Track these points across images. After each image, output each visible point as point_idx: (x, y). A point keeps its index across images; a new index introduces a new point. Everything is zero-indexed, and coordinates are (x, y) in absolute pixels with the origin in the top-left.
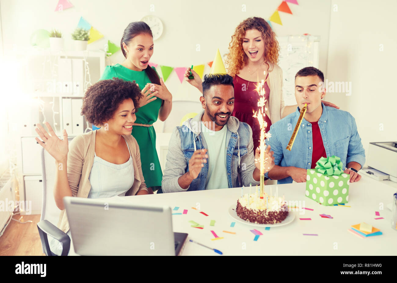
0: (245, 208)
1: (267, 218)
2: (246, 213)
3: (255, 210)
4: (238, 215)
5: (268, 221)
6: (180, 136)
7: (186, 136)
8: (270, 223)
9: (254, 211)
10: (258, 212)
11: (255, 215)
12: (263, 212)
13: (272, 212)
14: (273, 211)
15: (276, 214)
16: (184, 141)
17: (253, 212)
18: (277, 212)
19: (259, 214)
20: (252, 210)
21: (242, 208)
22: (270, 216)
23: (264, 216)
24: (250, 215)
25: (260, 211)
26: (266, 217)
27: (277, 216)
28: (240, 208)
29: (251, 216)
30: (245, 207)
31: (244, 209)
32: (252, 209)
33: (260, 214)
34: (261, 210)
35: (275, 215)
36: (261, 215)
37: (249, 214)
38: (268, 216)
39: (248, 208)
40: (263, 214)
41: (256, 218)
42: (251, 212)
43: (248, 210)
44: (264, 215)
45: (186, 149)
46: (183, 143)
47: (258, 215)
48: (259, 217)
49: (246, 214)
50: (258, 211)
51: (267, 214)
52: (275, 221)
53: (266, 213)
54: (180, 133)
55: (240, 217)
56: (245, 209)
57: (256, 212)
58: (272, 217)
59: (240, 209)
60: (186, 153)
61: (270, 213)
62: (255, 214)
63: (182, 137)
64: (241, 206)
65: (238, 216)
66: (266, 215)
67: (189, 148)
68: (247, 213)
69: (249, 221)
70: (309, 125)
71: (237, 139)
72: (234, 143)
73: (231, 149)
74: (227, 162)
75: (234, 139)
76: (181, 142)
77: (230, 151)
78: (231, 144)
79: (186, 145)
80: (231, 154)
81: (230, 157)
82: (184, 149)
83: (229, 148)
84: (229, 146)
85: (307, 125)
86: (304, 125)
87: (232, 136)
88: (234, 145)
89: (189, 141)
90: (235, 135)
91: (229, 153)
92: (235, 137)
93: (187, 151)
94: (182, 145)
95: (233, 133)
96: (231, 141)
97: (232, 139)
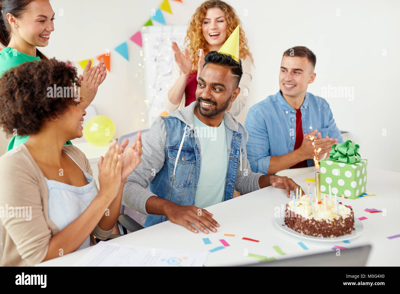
0: (313, 220)
2: (316, 226)
3: (329, 220)
5: (345, 231)
6: (166, 128)
7: (174, 128)
8: (347, 233)
9: (327, 222)
10: (333, 222)
11: (330, 227)
12: (339, 220)
14: (349, 216)
16: (170, 136)
17: (327, 224)
19: (335, 224)
22: (347, 225)
23: (341, 226)
24: (323, 228)
25: (335, 219)
26: (343, 226)
28: (302, 221)
31: (310, 222)
32: (324, 220)
33: (337, 223)
34: (337, 219)
35: (351, 222)
36: (338, 225)
37: (321, 227)
38: (345, 224)
39: (318, 218)
40: (339, 224)
41: (331, 231)
42: (324, 224)
43: (317, 222)
44: (341, 224)
45: (172, 146)
46: (168, 138)
47: (334, 226)
48: (335, 228)
50: (333, 221)
51: (344, 222)
52: (350, 229)
53: (342, 221)
54: (166, 124)
56: (312, 222)
57: (330, 223)
58: (349, 225)
62: (330, 225)
63: (169, 129)
65: (300, 232)
66: (343, 224)
67: (176, 145)
68: (318, 227)
69: (322, 237)
70: (293, 111)
71: (241, 139)
72: (238, 144)
73: (236, 152)
74: (229, 168)
75: (238, 139)
76: (167, 136)
77: (235, 155)
78: (235, 145)
79: (173, 141)
80: (237, 158)
81: (235, 162)
82: (170, 146)
83: (233, 151)
84: (233, 148)
85: (291, 112)
86: (287, 112)
87: (233, 135)
88: (239, 147)
89: (177, 135)
90: (238, 134)
91: (233, 157)
92: (239, 137)
93: (173, 149)
94: (168, 140)
95: (234, 132)
96: (234, 141)
97: (235, 139)
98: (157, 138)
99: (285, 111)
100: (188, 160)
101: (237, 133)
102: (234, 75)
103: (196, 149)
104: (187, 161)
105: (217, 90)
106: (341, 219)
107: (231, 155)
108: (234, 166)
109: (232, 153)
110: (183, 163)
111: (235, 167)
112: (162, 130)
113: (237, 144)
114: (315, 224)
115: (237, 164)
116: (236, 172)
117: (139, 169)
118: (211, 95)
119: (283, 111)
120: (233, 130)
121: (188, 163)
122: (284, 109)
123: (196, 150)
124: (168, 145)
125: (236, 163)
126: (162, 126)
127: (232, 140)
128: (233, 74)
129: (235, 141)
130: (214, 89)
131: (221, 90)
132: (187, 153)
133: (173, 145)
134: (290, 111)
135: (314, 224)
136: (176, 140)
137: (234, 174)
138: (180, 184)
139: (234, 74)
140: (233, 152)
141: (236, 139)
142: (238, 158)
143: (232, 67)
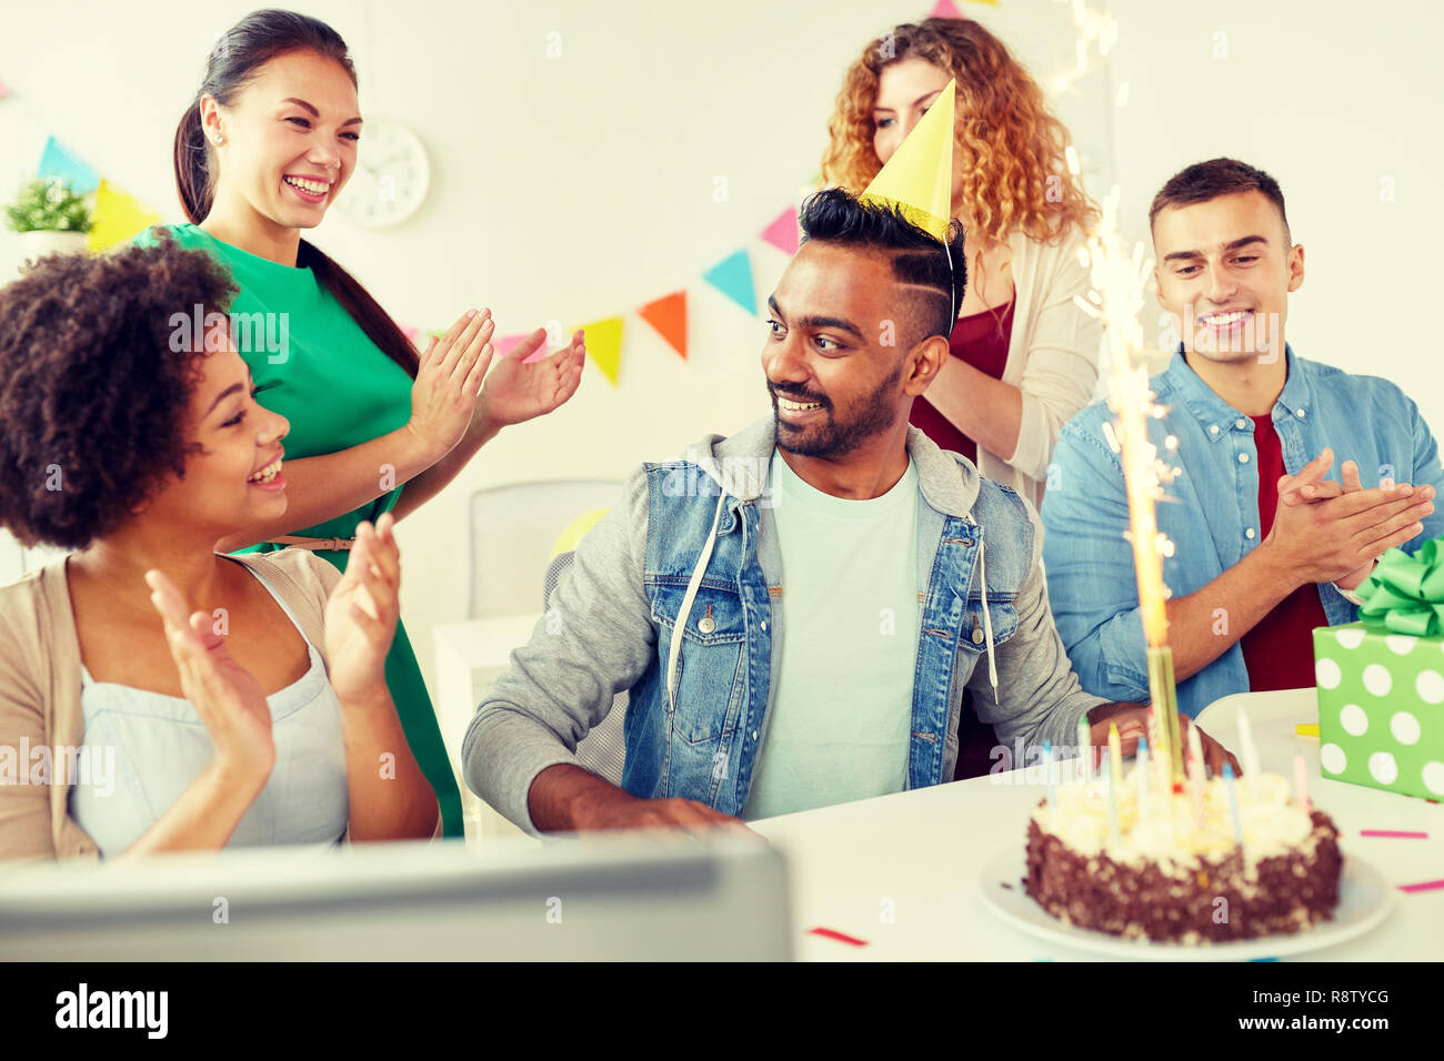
0: (1104, 859)
1: (1256, 899)
2: (1115, 888)
3: (1173, 862)
4: (1055, 908)
5: (1262, 920)
6: (650, 503)
7: (681, 505)
8: (1274, 931)
9: (1167, 870)
10: (1193, 873)
11: (1177, 892)
12: (1222, 865)
13: (1278, 859)
14: (1284, 852)
15: (1299, 870)
16: (660, 535)
17: (1161, 877)
18: (1302, 859)
20: (1153, 867)
21: (1079, 864)
22: (1273, 889)
23: (1236, 893)
24: (1147, 897)
25: (1205, 862)
26: (1249, 893)
27: (1305, 882)
28: (1066, 866)
29: (1152, 905)
30: (1103, 852)
31: (1093, 867)
32: (1151, 862)
33: (1210, 878)
34: (1215, 857)
35: (1298, 879)
36: (1218, 887)
37: (1137, 894)
38: (1258, 885)
39: (1127, 853)
40: (1226, 881)
41: (1184, 911)
42: (1148, 877)
43: (1122, 871)
44: (1237, 883)
45: (667, 573)
46: (655, 543)
47: (1197, 891)
49: (1111, 895)
50: (1195, 865)
51: (1252, 874)
52: (1300, 914)
53: (1241, 868)
54: (651, 493)
55: (1075, 921)
56: (1102, 868)
57: (1182, 875)
58: (1284, 893)
59: (1064, 873)
60: (666, 596)
61: (1271, 870)
62: (1178, 883)
64: (1067, 856)
65: (1057, 916)
66: (1247, 883)
67: (683, 570)
68: (1125, 890)
69: (1143, 938)
70: (1241, 424)
71: (974, 548)
72: (959, 567)
73: (950, 604)
74: (920, 669)
75: (962, 547)
76: (650, 533)
77: (943, 615)
78: (946, 573)
79: (674, 555)
80: (953, 629)
81: (944, 645)
82: (661, 573)
83: (936, 596)
84: (938, 587)
85: (1234, 429)
86: (1214, 429)
87: (945, 533)
88: (964, 579)
89: (691, 531)
90: (963, 528)
91: (936, 623)
92: (967, 540)
93: (671, 587)
94: (654, 552)
95: (950, 519)
96: (944, 557)
97: (949, 549)
98: (617, 544)
99: (1204, 424)
100: (725, 632)
101: (958, 524)
102: (903, 286)
103: (743, 585)
104: (719, 633)
105: (829, 346)
106: (1236, 858)
107: (927, 614)
108: (941, 660)
109: (933, 607)
110: (706, 643)
111: (944, 667)
112: (632, 509)
113: (956, 569)
114: (1112, 878)
115: (950, 653)
116: (944, 688)
117: (542, 665)
118: (802, 367)
119: (1198, 428)
120: (946, 511)
121: (723, 641)
122: (1201, 417)
123: (747, 589)
124: (653, 571)
125: (949, 648)
126: (636, 496)
127: (939, 554)
128: (898, 280)
129: (948, 556)
130: (819, 342)
131: (842, 346)
132: (723, 604)
133: (671, 572)
134: (1225, 422)
135: (1104, 877)
136: (685, 550)
137: (941, 696)
138: (698, 728)
139: (907, 280)
140: (939, 604)
141: (953, 546)
142: (955, 626)
143: (901, 252)
